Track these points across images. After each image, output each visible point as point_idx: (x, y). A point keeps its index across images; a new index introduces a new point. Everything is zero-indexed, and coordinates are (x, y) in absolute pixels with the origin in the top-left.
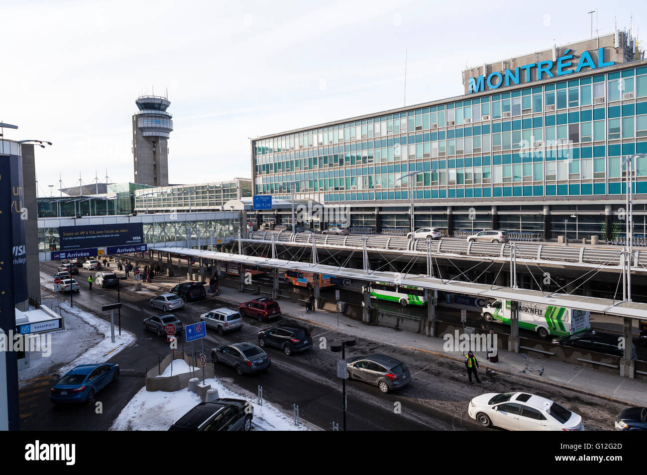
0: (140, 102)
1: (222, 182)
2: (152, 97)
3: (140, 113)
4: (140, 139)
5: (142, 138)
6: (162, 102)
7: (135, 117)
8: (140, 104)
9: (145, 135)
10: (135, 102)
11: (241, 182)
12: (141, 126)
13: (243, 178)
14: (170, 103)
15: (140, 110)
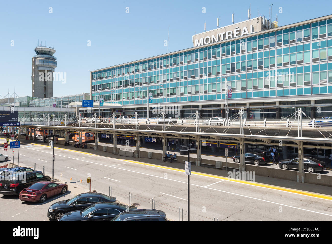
0: (37, 50)
1: (76, 95)
2: (45, 47)
3: (37, 56)
4: (37, 71)
5: (38, 71)
6: (50, 50)
7: (34, 58)
8: (37, 51)
9: (39, 69)
10: (34, 50)
11: (85, 95)
12: (37, 64)
13: (87, 93)
14: (55, 51)
15: (37, 54)
